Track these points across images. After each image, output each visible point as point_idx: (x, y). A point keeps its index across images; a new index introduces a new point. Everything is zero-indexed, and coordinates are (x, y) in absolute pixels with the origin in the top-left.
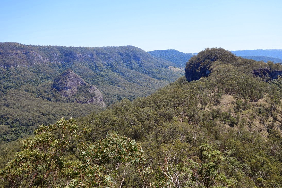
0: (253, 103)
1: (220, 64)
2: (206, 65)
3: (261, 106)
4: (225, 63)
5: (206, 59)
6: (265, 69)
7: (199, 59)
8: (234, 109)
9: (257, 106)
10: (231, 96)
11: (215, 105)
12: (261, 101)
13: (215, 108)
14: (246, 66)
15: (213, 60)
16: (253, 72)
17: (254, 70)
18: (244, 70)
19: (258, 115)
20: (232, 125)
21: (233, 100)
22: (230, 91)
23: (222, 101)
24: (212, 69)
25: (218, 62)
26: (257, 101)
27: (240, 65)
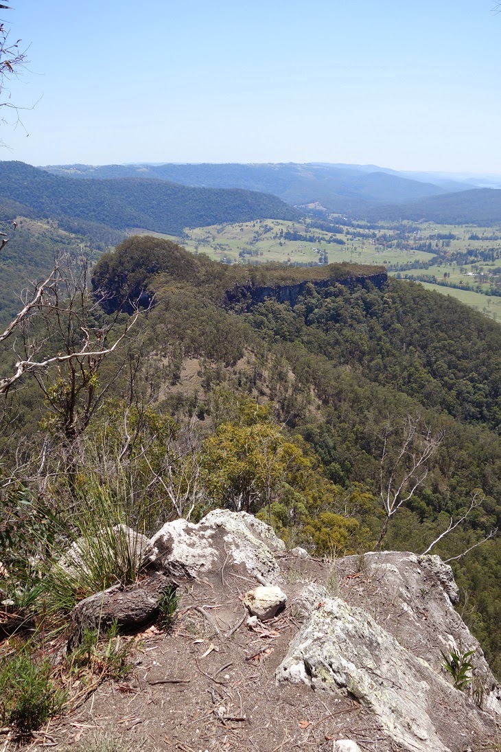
0: (229, 368)
1: (167, 282)
2: (140, 281)
3: (240, 373)
4: (175, 279)
5: (138, 265)
6: (244, 287)
7: (121, 263)
8: (202, 386)
9: (235, 374)
10: (195, 360)
11: (173, 384)
12: (241, 365)
13: (174, 390)
14: (212, 285)
15: (153, 271)
16: (225, 295)
17: (227, 292)
18: (211, 293)
19: (237, 389)
20: (201, 417)
21: (198, 368)
22: (193, 350)
23: (183, 374)
24: (153, 293)
25: (162, 277)
26: (234, 364)
27: (203, 282)
